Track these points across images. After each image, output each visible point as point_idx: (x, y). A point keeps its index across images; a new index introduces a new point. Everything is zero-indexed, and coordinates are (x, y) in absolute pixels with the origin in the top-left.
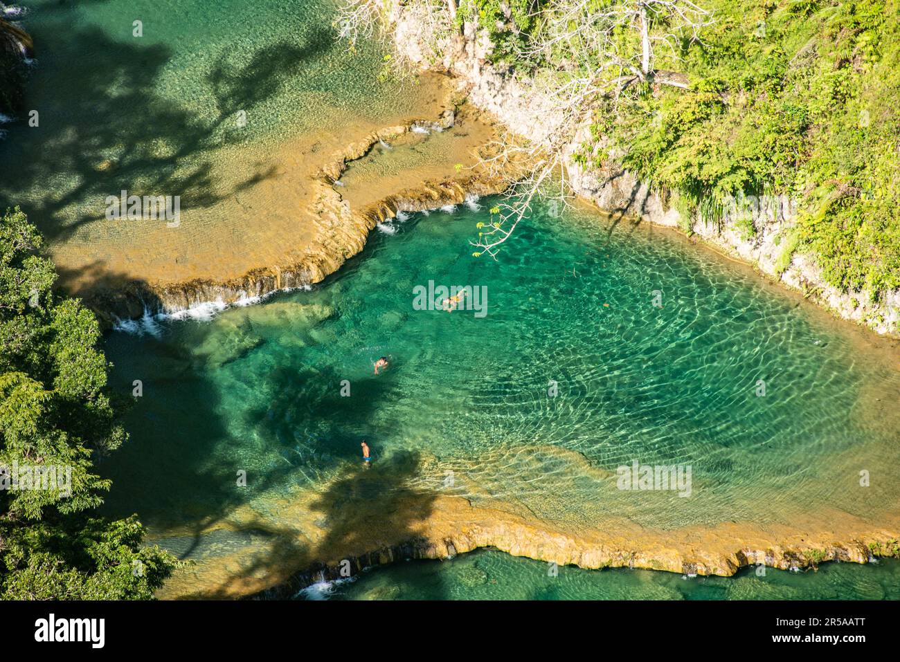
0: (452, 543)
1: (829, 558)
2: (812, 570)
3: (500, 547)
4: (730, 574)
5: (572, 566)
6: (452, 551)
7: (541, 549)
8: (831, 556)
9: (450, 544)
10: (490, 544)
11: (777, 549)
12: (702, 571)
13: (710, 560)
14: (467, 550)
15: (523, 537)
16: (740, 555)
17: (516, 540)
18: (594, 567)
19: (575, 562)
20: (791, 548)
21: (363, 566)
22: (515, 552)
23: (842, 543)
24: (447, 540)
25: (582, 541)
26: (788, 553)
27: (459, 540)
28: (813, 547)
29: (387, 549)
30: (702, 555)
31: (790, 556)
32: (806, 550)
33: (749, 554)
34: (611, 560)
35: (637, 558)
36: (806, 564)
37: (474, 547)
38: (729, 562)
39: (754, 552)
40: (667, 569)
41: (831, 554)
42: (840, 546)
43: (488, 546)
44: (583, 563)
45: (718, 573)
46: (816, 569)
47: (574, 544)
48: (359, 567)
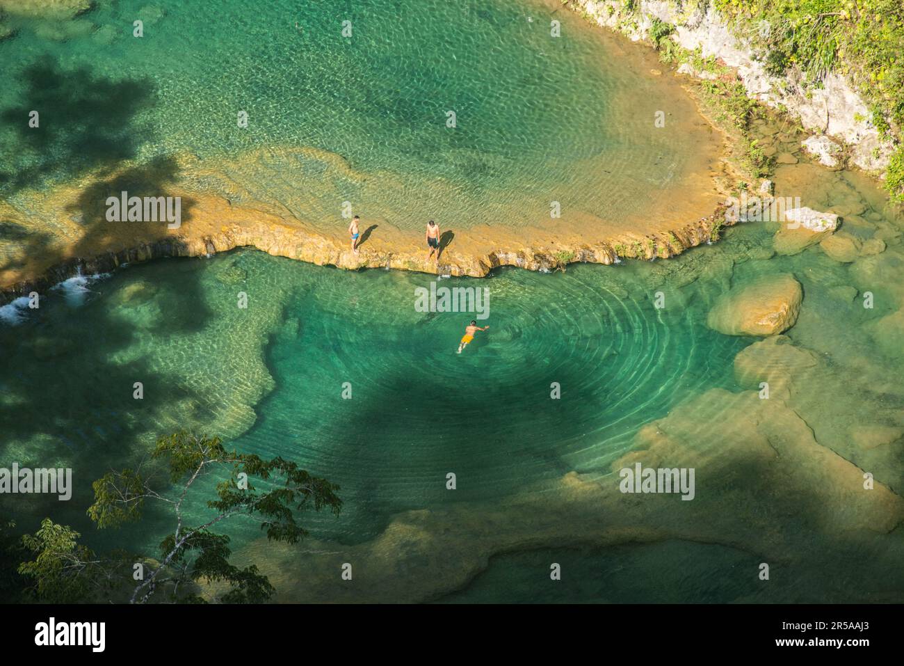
0: (211, 242)
1: (577, 260)
2: (560, 271)
3: (258, 246)
4: (483, 275)
5: (329, 266)
6: (212, 251)
7: (299, 249)
8: (578, 258)
9: (209, 242)
10: (250, 243)
11: (528, 251)
12: (455, 271)
13: (463, 261)
14: (226, 249)
15: (282, 237)
16: (493, 257)
17: (275, 240)
18: (351, 267)
19: (333, 262)
20: (541, 250)
21: (121, 263)
22: (274, 251)
23: (589, 245)
24: (206, 239)
25: (340, 242)
26: (538, 255)
27: (218, 239)
28: (562, 249)
29: (145, 246)
30: (456, 257)
31: (540, 257)
32: (555, 251)
33: (501, 256)
34: (368, 261)
35: (393, 259)
36: (554, 266)
37: (233, 246)
38: (482, 264)
39: (506, 254)
40: (422, 270)
41: (579, 256)
42: (588, 248)
43: (247, 246)
44: (340, 264)
45: (471, 274)
46: (564, 270)
47: (332, 245)
48: (117, 262)
